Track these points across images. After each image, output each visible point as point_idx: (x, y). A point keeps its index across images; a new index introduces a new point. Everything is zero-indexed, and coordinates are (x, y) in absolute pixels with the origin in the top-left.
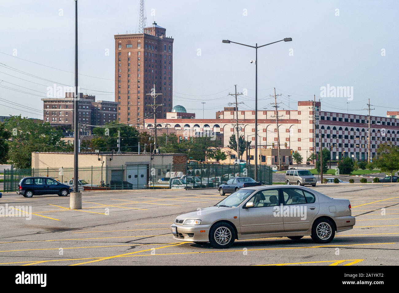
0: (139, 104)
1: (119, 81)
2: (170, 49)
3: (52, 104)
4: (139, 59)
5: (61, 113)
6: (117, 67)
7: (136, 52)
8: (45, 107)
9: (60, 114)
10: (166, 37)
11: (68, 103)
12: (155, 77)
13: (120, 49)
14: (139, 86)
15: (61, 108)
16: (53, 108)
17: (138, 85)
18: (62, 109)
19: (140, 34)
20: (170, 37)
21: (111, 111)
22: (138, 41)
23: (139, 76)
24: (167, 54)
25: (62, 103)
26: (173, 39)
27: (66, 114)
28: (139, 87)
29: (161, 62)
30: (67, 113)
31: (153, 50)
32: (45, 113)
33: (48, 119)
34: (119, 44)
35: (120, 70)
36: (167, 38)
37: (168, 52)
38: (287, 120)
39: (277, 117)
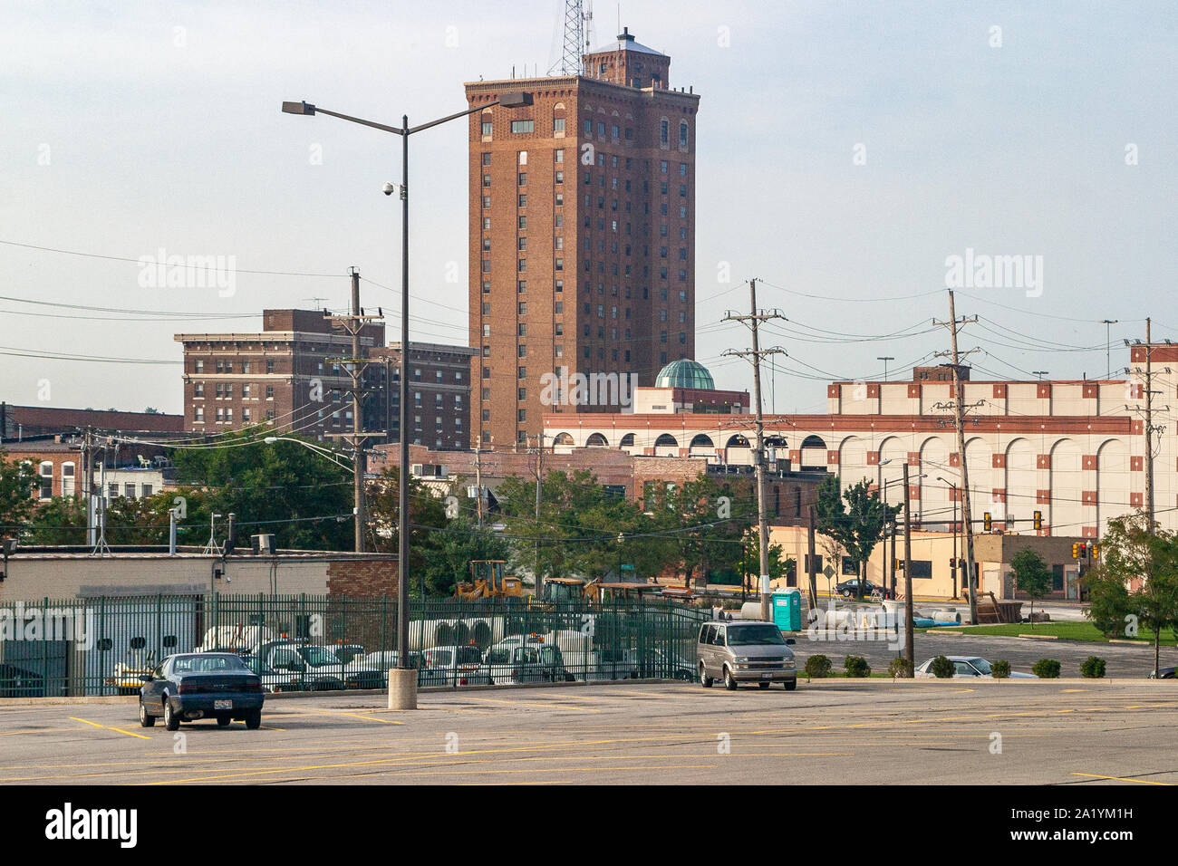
0: (560, 354)
1: (483, 269)
2: (683, 137)
3: (217, 353)
4: (560, 176)
5: (248, 389)
6: (478, 211)
7: (546, 150)
8: (190, 365)
9: (244, 394)
10: (671, 88)
11: (276, 353)
12: (622, 251)
13: (487, 139)
14: (560, 283)
15: (247, 370)
16: (219, 371)
17: (555, 281)
18: (252, 372)
19: (566, 77)
20: (687, 91)
21: (443, 380)
22: (556, 107)
23: (561, 246)
24: (673, 156)
25: (253, 350)
26: (698, 98)
27: (269, 396)
28: (560, 289)
29: (647, 190)
30: (270, 389)
31: (616, 142)
32: (191, 391)
33: (200, 412)
34: (485, 120)
35: (488, 221)
36: (675, 94)
37: (677, 149)
38: (1087, 420)
39: (961, 407)
